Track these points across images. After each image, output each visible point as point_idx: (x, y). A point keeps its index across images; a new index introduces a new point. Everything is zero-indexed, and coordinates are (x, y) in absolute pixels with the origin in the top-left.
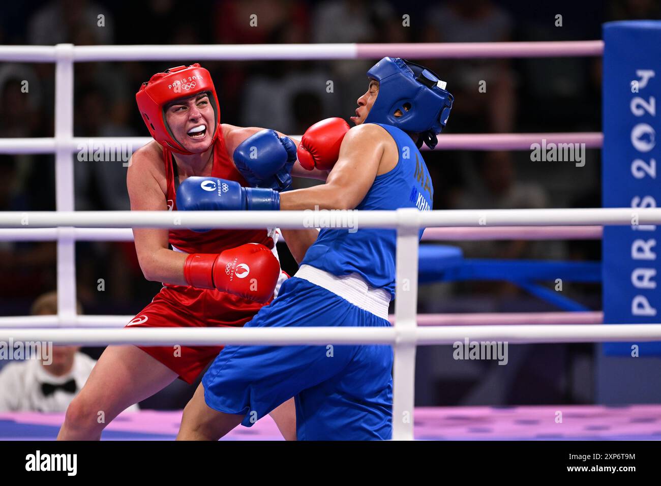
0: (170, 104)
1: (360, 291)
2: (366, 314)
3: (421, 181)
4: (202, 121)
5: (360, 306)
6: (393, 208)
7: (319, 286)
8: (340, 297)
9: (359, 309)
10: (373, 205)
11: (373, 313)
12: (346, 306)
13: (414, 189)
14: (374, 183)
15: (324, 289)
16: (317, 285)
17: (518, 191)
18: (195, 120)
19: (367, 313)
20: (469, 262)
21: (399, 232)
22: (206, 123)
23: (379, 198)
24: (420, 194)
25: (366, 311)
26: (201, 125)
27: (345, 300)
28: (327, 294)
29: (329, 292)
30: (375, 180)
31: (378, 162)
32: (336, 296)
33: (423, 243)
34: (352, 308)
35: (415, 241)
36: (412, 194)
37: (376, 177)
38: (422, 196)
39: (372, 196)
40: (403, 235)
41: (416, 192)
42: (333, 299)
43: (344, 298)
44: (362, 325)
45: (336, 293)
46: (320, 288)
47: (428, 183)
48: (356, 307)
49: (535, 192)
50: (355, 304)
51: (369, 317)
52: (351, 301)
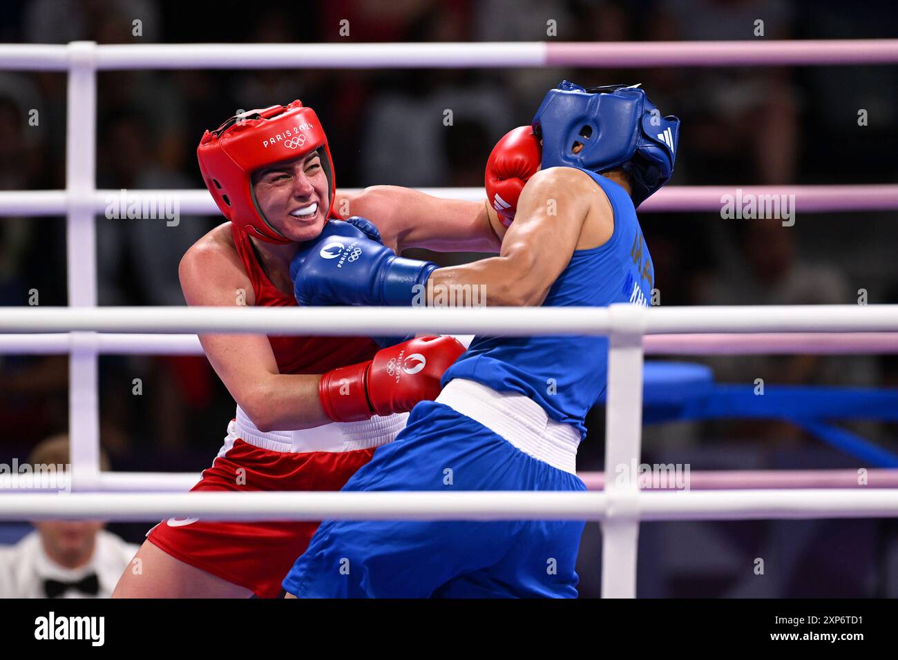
0: (263, 172)
1: (533, 430)
2: (540, 466)
3: (638, 264)
4: (314, 198)
5: (530, 453)
6: (603, 303)
7: (467, 417)
8: (499, 436)
9: (529, 457)
10: (570, 297)
11: (552, 464)
12: (508, 452)
13: (629, 275)
14: (571, 262)
15: (475, 422)
16: (466, 414)
17: (801, 276)
18: (304, 198)
19: (542, 465)
20: (724, 389)
21: (612, 340)
22: (318, 199)
23: (579, 285)
24: (636, 283)
25: (539, 462)
26: (312, 203)
27: (507, 441)
28: (480, 429)
29: (482, 427)
30: (573, 257)
31: (578, 227)
32: (493, 434)
33: (651, 358)
34: (518, 456)
35: (637, 356)
36: (627, 283)
37: (575, 252)
38: (638, 287)
39: (567, 282)
40: (618, 346)
41: (632, 279)
42: (490, 438)
43: (506, 438)
44: (531, 488)
45: (494, 430)
46: (469, 420)
47: (647, 269)
48: (524, 454)
49: (828, 278)
50: (523, 450)
51: (545, 469)
52: (516, 444)
